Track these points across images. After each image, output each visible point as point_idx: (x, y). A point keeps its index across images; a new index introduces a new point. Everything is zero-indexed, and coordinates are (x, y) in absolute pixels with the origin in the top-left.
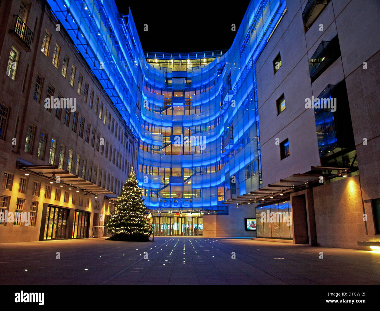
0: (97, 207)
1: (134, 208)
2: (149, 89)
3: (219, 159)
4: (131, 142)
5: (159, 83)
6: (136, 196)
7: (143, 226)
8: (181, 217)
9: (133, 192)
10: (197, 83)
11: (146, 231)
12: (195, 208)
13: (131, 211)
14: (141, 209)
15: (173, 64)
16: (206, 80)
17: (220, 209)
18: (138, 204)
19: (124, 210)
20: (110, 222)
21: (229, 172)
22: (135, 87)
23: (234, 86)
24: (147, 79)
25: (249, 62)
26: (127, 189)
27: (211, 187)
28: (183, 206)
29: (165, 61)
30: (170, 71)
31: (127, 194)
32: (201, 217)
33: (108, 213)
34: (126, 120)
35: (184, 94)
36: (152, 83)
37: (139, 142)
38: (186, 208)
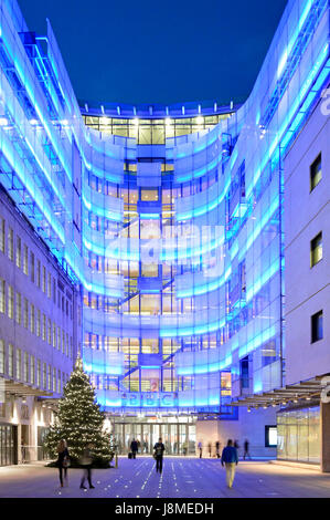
0: (25, 416)
1: (87, 419)
2: (94, 184)
3: (223, 324)
4: (70, 297)
5: (113, 172)
6: (87, 399)
7: (101, 445)
8: (160, 424)
9: (83, 393)
10: (184, 173)
11: (104, 452)
12: (183, 409)
13: (81, 423)
14: (96, 419)
15: (138, 129)
16: (200, 167)
17: (224, 410)
18: (91, 412)
19: (70, 422)
20: (50, 440)
21: (237, 350)
22: (69, 187)
23: (249, 192)
24: (89, 166)
25: (274, 154)
26: (74, 389)
27: (209, 374)
28: (162, 405)
29: (122, 121)
30: (132, 143)
31: (73, 396)
32: (192, 424)
33: (42, 424)
34: (58, 255)
35: (160, 194)
36: (99, 173)
37: (81, 293)
38: (168, 409)
